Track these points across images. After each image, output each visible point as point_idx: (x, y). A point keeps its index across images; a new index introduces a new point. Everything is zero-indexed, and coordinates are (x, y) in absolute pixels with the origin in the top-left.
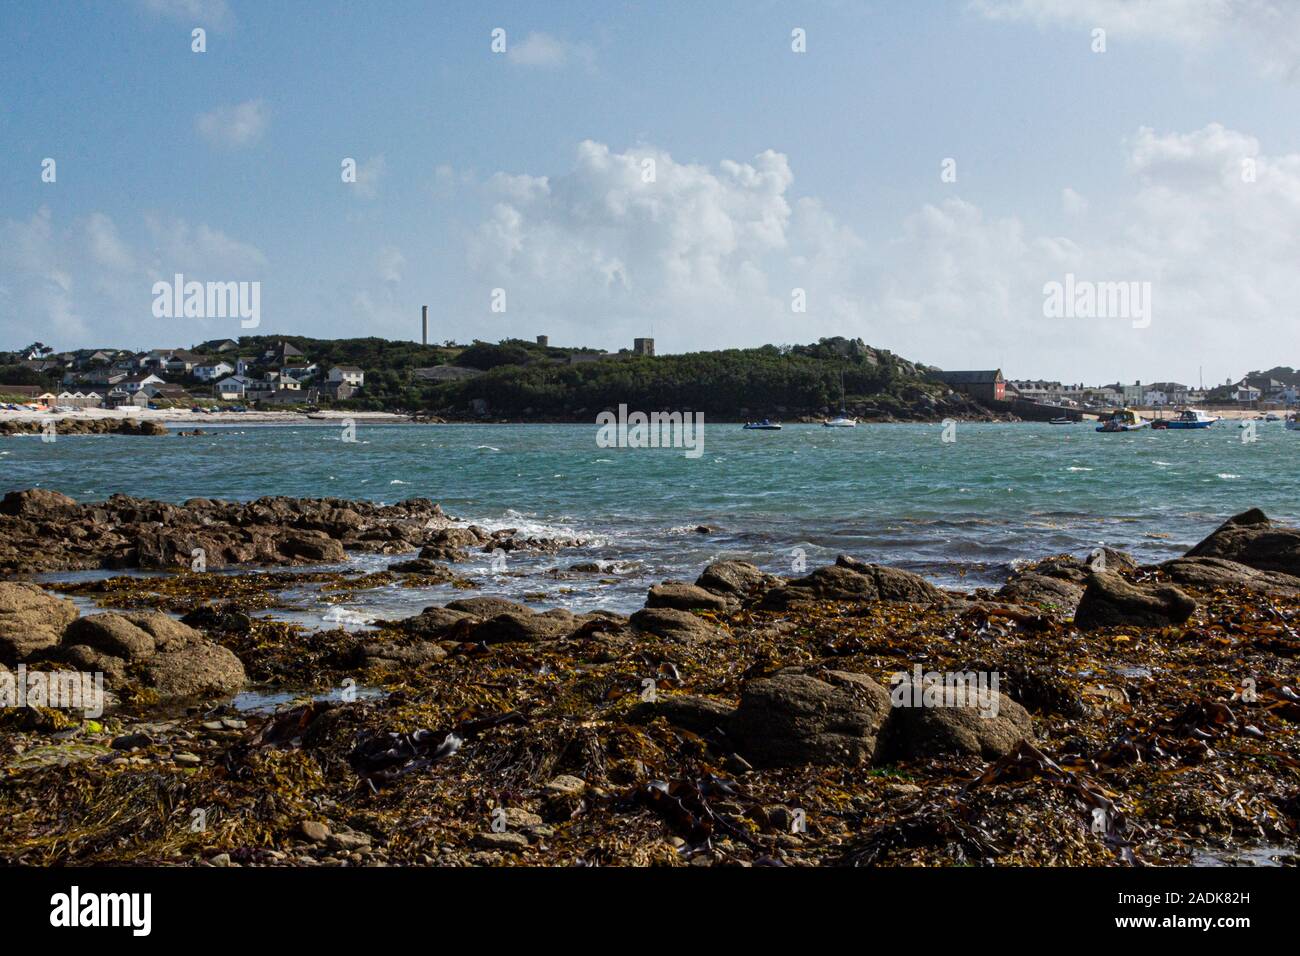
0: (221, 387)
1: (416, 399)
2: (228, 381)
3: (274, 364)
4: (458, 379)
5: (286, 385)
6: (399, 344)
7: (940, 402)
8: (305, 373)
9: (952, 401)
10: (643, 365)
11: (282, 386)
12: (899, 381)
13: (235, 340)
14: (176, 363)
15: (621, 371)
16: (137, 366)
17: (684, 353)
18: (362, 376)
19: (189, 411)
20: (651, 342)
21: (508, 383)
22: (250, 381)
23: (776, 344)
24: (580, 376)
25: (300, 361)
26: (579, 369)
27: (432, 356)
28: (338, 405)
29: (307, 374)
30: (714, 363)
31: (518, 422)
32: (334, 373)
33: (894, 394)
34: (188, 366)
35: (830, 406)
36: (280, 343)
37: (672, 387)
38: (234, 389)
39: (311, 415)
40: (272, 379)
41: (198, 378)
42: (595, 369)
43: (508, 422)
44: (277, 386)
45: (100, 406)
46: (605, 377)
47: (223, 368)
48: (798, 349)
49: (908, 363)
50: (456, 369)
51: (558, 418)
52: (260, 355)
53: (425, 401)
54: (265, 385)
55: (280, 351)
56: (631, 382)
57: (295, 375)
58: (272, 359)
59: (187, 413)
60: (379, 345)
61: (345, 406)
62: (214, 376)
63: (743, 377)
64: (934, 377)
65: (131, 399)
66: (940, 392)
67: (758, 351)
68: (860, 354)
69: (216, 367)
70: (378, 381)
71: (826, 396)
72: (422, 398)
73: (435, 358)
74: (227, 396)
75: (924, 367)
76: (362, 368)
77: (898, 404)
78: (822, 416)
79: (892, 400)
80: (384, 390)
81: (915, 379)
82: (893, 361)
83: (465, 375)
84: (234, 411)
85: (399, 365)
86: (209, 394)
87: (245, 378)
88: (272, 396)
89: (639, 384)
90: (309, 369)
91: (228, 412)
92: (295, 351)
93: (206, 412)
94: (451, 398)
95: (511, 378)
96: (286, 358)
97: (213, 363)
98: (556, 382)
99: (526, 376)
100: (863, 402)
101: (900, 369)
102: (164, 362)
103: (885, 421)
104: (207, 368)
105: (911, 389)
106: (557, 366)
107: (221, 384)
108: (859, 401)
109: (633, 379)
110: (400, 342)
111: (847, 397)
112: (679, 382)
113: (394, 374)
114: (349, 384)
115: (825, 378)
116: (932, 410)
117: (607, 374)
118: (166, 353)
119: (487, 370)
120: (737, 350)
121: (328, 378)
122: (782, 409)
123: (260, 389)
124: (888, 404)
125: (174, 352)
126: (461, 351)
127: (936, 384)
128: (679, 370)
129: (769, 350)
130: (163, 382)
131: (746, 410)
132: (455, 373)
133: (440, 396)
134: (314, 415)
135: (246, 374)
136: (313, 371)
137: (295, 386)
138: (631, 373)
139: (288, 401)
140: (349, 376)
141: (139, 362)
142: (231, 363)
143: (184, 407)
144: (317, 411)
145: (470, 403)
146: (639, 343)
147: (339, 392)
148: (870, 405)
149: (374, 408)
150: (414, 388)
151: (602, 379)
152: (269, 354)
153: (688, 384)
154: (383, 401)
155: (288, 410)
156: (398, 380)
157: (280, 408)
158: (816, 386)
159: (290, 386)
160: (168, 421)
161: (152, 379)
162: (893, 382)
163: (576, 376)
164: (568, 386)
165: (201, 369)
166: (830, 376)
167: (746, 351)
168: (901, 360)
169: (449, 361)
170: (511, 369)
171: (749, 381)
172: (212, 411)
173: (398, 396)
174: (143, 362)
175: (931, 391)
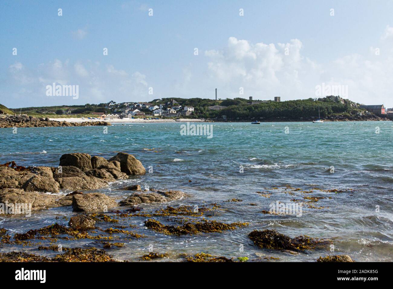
0: (154, 113)
1: (207, 115)
2: (156, 111)
3: (170, 106)
4: (220, 109)
5: (172, 112)
6: (205, 100)
7: (363, 115)
8: (178, 108)
9: (367, 114)
10: (272, 105)
11: (171, 112)
12: (351, 108)
13: (161, 99)
14: (144, 106)
15: (265, 106)
16: (134, 107)
17: (284, 101)
18: (193, 109)
19: (143, 119)
20: (279, 98)
21: (232, 110)
22: (163, 111)
23: (313, 98)
24: (253, 108)
25: (177, 105)
26: (253, 106)
27: (213, 103)
28: (185, 117)
29: (179, 108)
30: (293, 104)
31: (235, 122)
32: (185, 108)
33: (349, 113)
34: (147, 107)
35: (328, 117)
36: (172, 100)
37: (280, 111)
38: (158, 113)
39: (177, 120)
40: (168, 110)
41: (150, 110)
42: (258, 106)
43: (231, 122)
44: (169, 112)
45: (118, 118)
46: (260, 108)
47: (156, 107)
48: (319, 99)
49: (354, 103)
50: (220, 106)
51: (246, 121)
52: (166, 103)
53: (209, 116)
54: (166, 112)
55: (172, 102)
56: (268, 110)
57: (175, 109)
58: (169, 104)
59: (142, 120)
60: (199, 100)
61: (187, 118)
62: (154, 109)
63: (301, 108)
64: (362, 107)
65: (127, 116)
66: (363, 112)
67: (307, 100)
68: (338, 100)
69: (154, 107)
70: (198, 110)
71: (327, 113)
72: (209, 115)
73: (214, 103)
74: (155, 115)
75: (359, 104)
76: (193, 106)
77: (350, 116)
78: (326, 119)
79: (348, 114)
80: (199, 113)
81: (356, 108)
82: (349, 102)
83: (222, 108)
84: (156, 119)
85: (204, 106)
86: (151, 114)
87: (162, 110)
88: (168, 115)
89: (270, 110)
90: (179, 107)
91: (154, 119)
92: (176, 102)
93: (147, 119)
94: (217, 115)
95: (233, 109)
96: (173, 104)
97: (153, 106)
98: (246, 110)
99: (238, 108)
100: (339, 115)
101: (351, 105)
102: (141, 106)
103: (345, 121)
104: (152, 107)
105: (354, 111)
106: (247, 105)
107: (154, 111)
108: (337, 115)
109: (268, 109)
110: (205, 99)
111: (334, 113)
112: (282, 110)
113: (202, 108)
114: (190, 111)
115: (327, 108)
116: (361, 117)
117: (261, 107)
118: (141, 103)
119: (227, 106)
120: (301, 100)
121: (184, 110)
122: (313, 117)
123: (165, 113)
124: (346, 115)
125: (144, 103)
126: (222, 101)
127: (362, 109)
128: (282, 106)
129: (311, 100)
130: (140, 111)
131: (302, 118)
132: (219, 107)
133: (214, 114)
134: (178, 120)
135: (162, 109)
136: (180, 108)
137: (175, 112)
138: (268, 107)
139: (172, 116)
140: (190, 109)
141: (134, 106)
142: (159, 106)
143: (142, 118)
144: (179, 119)
145: (222, 116)
146: (276, 98)
147: (186, 113)
148: (340, 116)
149: (195, 118)
150: (207, 112)
151: (259, 109)
152: (169, 103)
153: (284, 110)
154: (198, 116)
155: (171, 119)
156: (203, 110)
157: (169, 118)
158: (323, 110)
159: (173, 112)
160: (135, 122)
161: (137, 110)
162: (348, 109)
163: (252, 108)
164: (250, 111)
165: (150, 107)
166: (328, 107)
167: (303, 100)
168: (352, 102)
169: (218, 104)
170: (234, 106)
171: (303, 109)
172: (149, 119)
173: (202, 114)
174: (135, 106)
175: (360, 112)
